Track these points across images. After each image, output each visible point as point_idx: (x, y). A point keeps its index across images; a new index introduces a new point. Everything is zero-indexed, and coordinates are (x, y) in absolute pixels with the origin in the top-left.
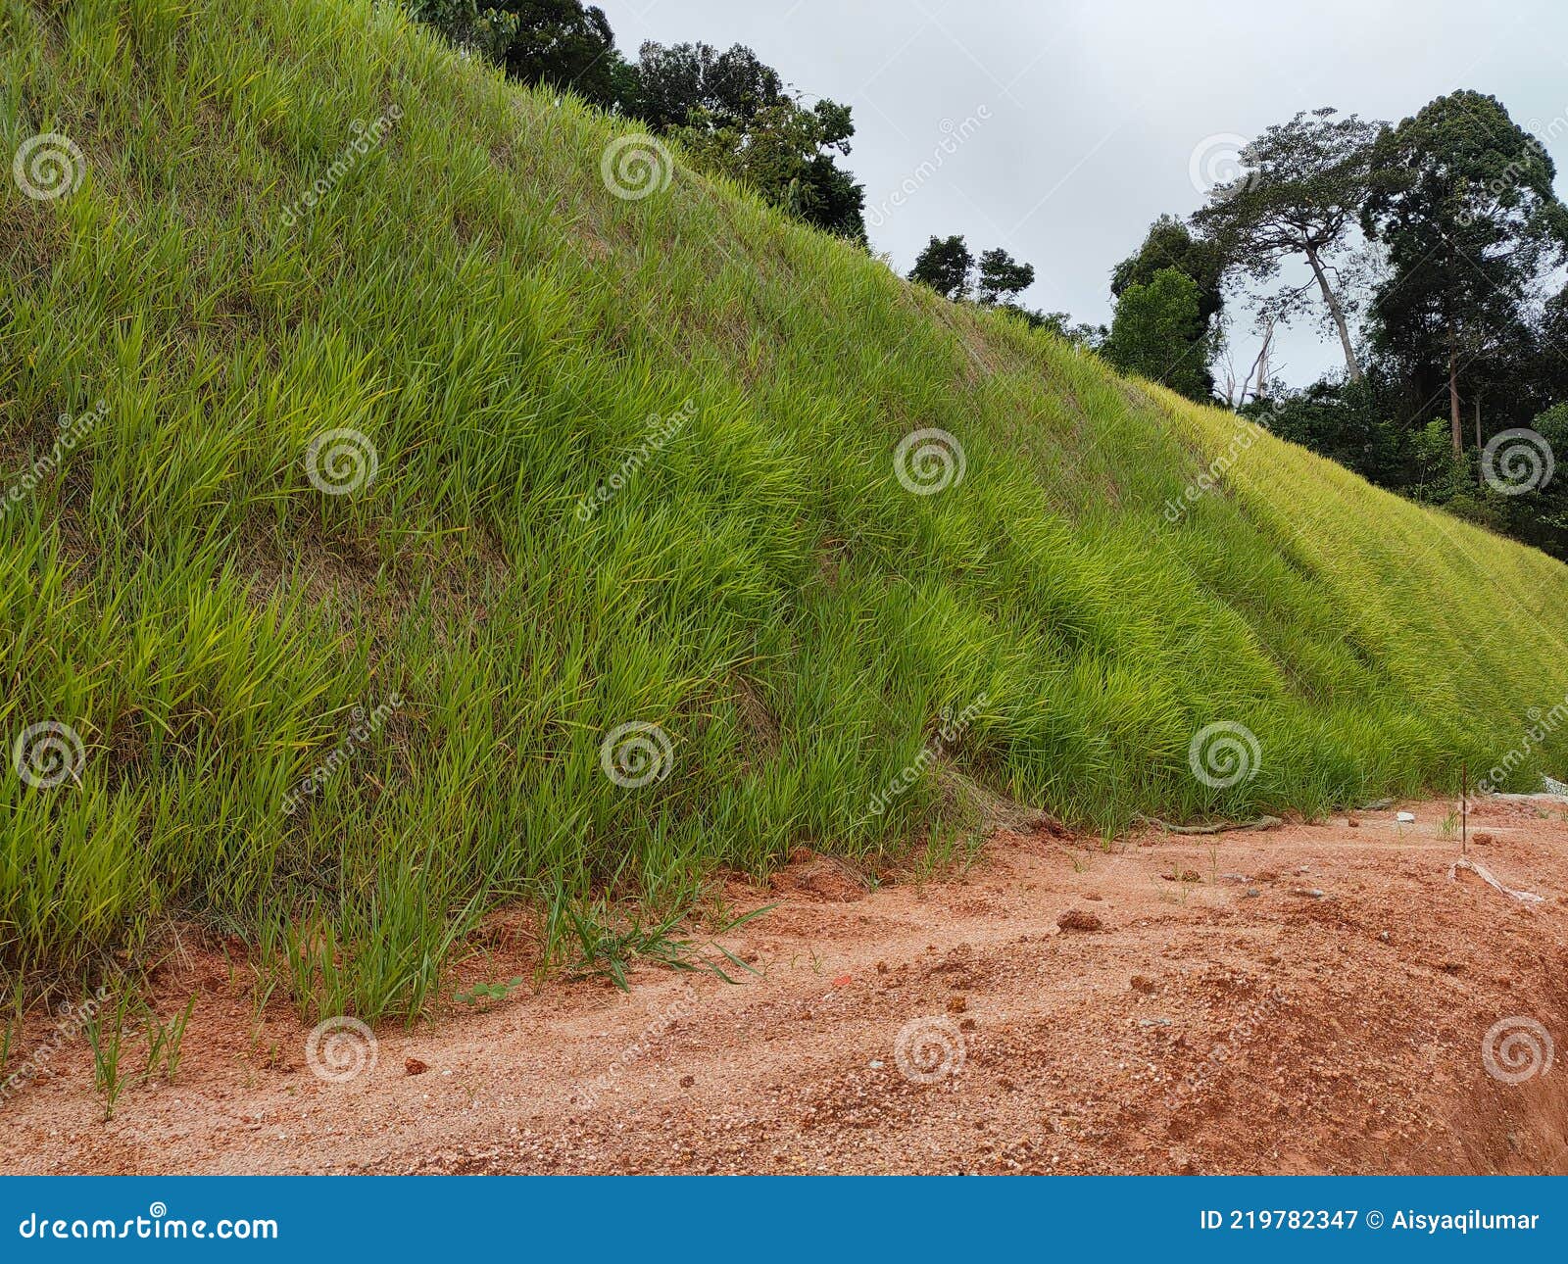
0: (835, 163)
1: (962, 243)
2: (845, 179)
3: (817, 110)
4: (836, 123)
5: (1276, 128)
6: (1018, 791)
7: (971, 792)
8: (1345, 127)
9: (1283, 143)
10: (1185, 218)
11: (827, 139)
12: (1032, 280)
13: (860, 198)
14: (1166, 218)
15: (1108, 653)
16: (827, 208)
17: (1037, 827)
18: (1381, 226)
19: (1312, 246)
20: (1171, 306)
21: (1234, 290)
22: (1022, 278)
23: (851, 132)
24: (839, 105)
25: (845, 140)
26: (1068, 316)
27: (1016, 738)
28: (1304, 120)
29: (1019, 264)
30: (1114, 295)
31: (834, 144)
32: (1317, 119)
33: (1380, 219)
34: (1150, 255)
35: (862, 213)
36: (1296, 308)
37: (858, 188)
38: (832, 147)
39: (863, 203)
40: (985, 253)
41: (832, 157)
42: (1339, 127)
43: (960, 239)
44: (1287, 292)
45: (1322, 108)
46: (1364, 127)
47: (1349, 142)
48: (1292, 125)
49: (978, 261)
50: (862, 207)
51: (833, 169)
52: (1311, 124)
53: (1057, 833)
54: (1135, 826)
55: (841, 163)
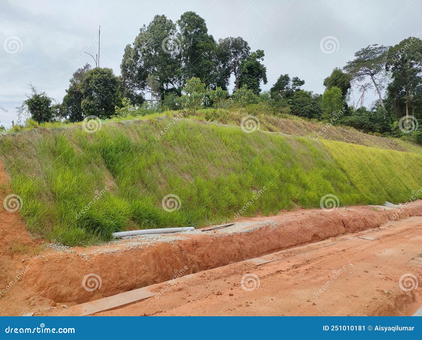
0: (260, 63)
1: (288, 76)
2: (262, 66)
3: (256, 52)
4: (261, 54)
5: (363, 49)
6: (299, 204)
7: (295, 204)
8: (380, 48)
9: (366, 51)
10: (341, 68)
11: (258, 57)
12: (304, 83)
13: (265, 70)
14: (337, 68)
15: (310, 189)
16: (258, 73)
17: (301, 208)
18: (390, 69)
19: (372, 75)
20: (335, 96)
21: (353, 84)
22: (302, 83)
23: (264, 55)
24: (261, 50)
25: (262, 57)
26: (313, 92)
27: (299, 199)
28: (370, 47)
29: (301, 80)
30: (324, 86)
31: (260, 58)
32: (373, 47)
33: (390, 67)
34: (333, 78)
35: (266, 73)
36: (369, 88)
37: (265, 68)
38: (259, 59)
39: (266, 71)
40: (293, 78)
41: (260, 62)
42: (379, 48)
43: (288, 75)
44: (367, 84)
45: (374, 44)
46: (385, 47)
47: (381, 51)
48: (367, 48)
49: (292, 80)
50: (266, 72)
51: (260, 64)
52: (372, 47)
53: (303, 208)
54: (311, 208)
55: (262, 63)
